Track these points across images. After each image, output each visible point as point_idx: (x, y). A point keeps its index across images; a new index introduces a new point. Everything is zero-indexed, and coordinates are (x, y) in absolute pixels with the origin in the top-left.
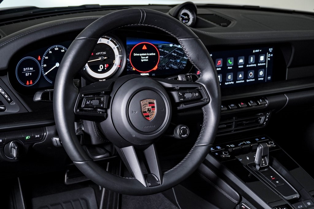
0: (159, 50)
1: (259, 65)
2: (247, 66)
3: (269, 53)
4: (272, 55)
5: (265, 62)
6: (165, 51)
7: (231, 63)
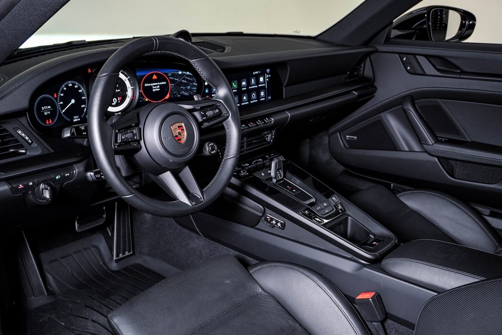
0: (169, 78)
1: (259, 86)
2: (250, 88)
3: (268, 74)
4: (270, 76)
5: (265, 83)
6: (175, 79)
7: (235, 86)
